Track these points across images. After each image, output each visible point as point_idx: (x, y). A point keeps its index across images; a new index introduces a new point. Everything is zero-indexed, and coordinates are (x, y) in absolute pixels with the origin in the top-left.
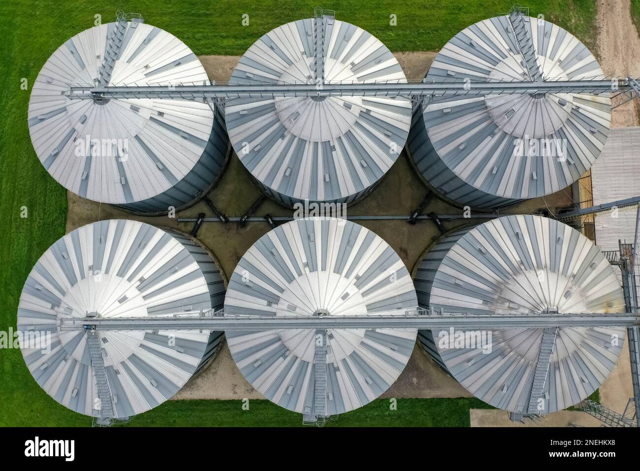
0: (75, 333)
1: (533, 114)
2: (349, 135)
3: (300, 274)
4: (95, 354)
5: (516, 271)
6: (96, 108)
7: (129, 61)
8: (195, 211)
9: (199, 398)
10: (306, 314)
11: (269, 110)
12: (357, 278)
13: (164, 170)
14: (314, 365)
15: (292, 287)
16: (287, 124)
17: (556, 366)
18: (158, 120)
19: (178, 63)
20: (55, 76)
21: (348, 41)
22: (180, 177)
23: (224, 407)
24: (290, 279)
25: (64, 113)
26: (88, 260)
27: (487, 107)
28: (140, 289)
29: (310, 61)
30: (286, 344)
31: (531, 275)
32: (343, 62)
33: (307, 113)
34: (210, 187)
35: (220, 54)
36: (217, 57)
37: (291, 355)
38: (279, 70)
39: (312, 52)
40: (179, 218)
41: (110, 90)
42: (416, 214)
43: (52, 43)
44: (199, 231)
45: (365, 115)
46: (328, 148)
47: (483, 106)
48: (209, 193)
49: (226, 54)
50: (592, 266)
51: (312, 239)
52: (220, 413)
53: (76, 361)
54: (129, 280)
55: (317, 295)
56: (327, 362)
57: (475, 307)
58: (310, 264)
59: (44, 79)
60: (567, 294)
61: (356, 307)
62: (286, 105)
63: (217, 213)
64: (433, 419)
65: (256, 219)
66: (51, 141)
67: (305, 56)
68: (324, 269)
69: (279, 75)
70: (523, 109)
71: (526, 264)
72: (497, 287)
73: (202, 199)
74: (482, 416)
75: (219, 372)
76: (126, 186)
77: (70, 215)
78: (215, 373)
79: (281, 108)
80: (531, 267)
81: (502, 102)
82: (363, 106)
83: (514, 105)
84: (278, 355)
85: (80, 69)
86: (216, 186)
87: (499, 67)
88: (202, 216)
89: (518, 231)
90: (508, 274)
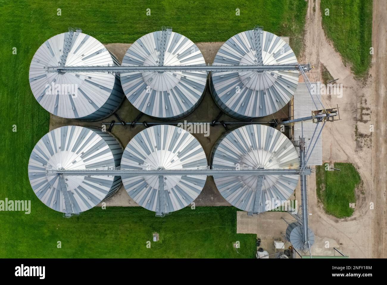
0: (54, 177)
1: (259, 79)
2: (176, 88)
3: (153, 151)
4: (63, 186)
5: (249, 150)
6: (60, 76)
7: (74, 53)
8: (110, 120)
9: (113, 206)
10: (154, 169)
11: (139, 76)
12: (179, 153)
13: (92, 103)
14: (159, 191)
15: (149, 157)
16: (147, 83)
17: (265, 192)
18: (88, 81)
19: (98, 53)
20: (40, 59)
21: (177, 43)
22: (100, 106)
23: (125, 210)
24: (149, 153)
25: (46, 77)
26: (59, 144)
27: (239, 76)
28: (82, 157)
29: (158, 53)
30: (147, 182)
31: (255, 152)
32: (174, 54)
33: (156, 78)
34: (117, 108)
35: (121, 42)
36: (120, 44)
37: (149, 187)
38: (144, 58)
39: (159, 49)
40: (103, 123)
41: (66, 68)
42: (214, 121)
43: (39, 36)
44: (112, 129)
45: (184, 79)
46: (166, 94)
47: (237, 75)
48: (117, 111)
49: (125, 42)
50: (285, 148)
51: (159, 135)
52: (123, 212)
53: (54, 189)
54: (77, 153)
55: (160, 161)
56: (165, 190)
57: (231, 166)
58: (158, 147)
59: (36, 60)
60: (270, 161)
61: (178, 166)
62: (147, 75)
63: (120, 121)
64: (220, 215)
65: (139, 124)
66: (40, 90)
67: (156, 51)
68: (164, 149)
69: (144, 60)
70: (254, 77)
71: (254, 147)
72: (241, 157)
73: (113, 114)
74: (242, 214)
75: (122, 194)
76: (75, 110)
77: (51, 121)
78: (120, 195)
79: (145, 75)
80: (256, 148)
81: (245, 74)
82: (182, 75)
83: (251, 75)
84: (144, 186)
85: (52, 56)
86: (120, 107)
87: (245, 57)
88: (113, 122)
89: (253, 132)
90: (245, 151)
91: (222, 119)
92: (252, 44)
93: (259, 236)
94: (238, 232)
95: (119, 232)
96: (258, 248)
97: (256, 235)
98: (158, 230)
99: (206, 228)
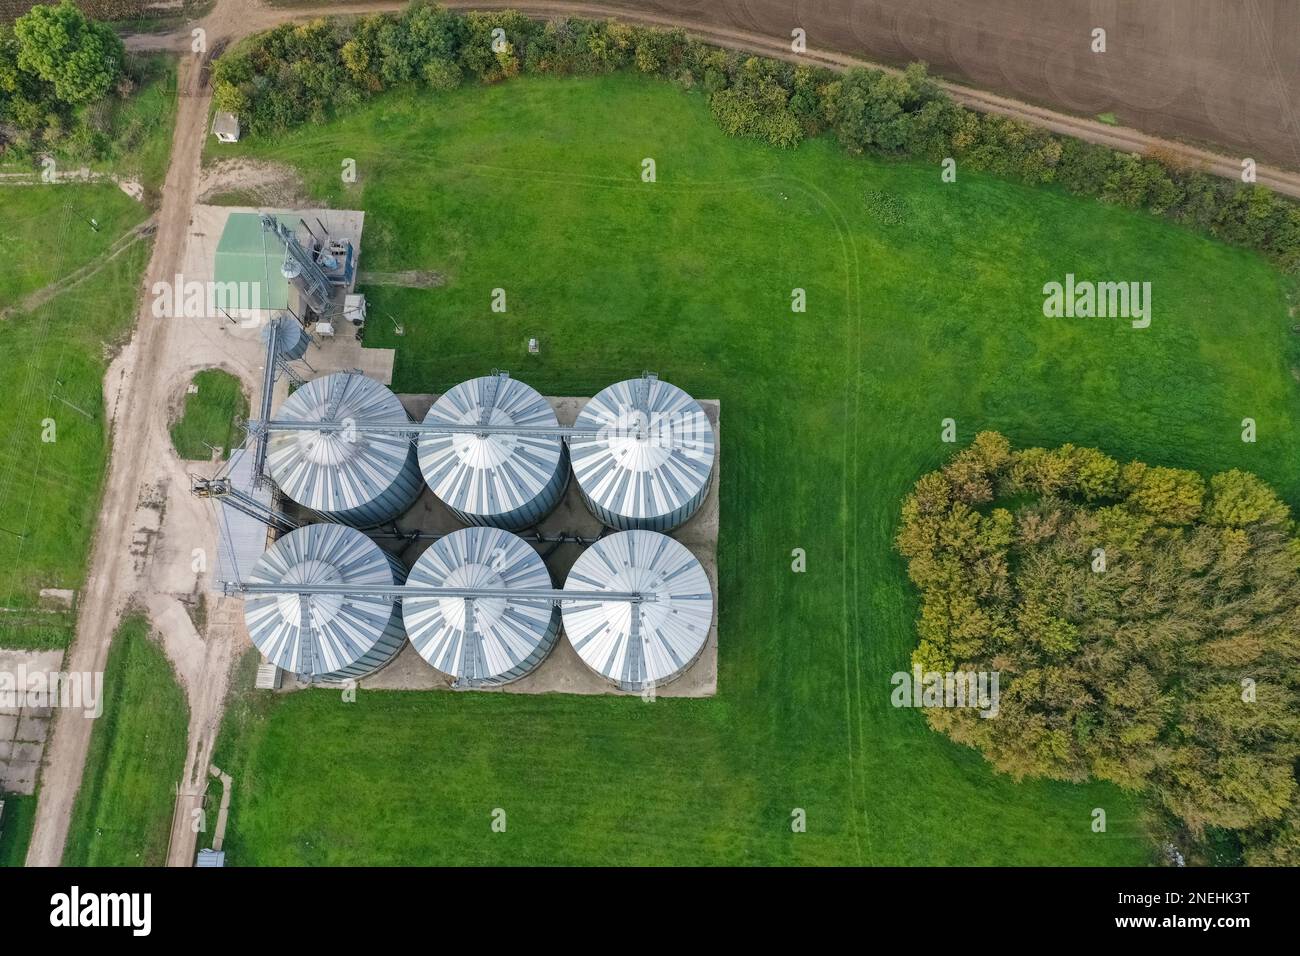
1: (311, 575)
2: (452, 569)
3: (498, 467)
5: (343, 465)
7: (621, 635)
10: (494, 436)
12: (458, 465)
14: (493, 406)
15: (504, 459)
17: (326, 401)
19: (586, 639)
21: (446, 653)
24: (506, 465)
26: (655, 485)
29: (477, 628)
30: (511, 419)
31: (333, 461)
32: (451, 627)
33: (482, 583)
35: (578, 695)
37: (510, 413)
38: (502, 623)
39: (475, 638)
41: (630, 599)
46: (469, 560)
50: (286, 471)
51: (490, 496)
54: (622, 468)
55: (486, 451)
56: (484, 408)
58: (491, 475)
60: (311, 446)
61: (461, 440)
64: (420, 378)
67: (481, 634)
68: (481, 471)
71: (335, 471)
72: (359, 454)
77: (715, 549)
80: (333, 468)
87: (329, 618)
89: (336, 497)
90: (350, 463)
91: (402, 543)
92: (317, 644)
93: (358, 344)
94: (394, 351)
95: (597, 356)
96: (362, 326)
97: (362, 346)
98: (530, 357)
99: (446, 359)
